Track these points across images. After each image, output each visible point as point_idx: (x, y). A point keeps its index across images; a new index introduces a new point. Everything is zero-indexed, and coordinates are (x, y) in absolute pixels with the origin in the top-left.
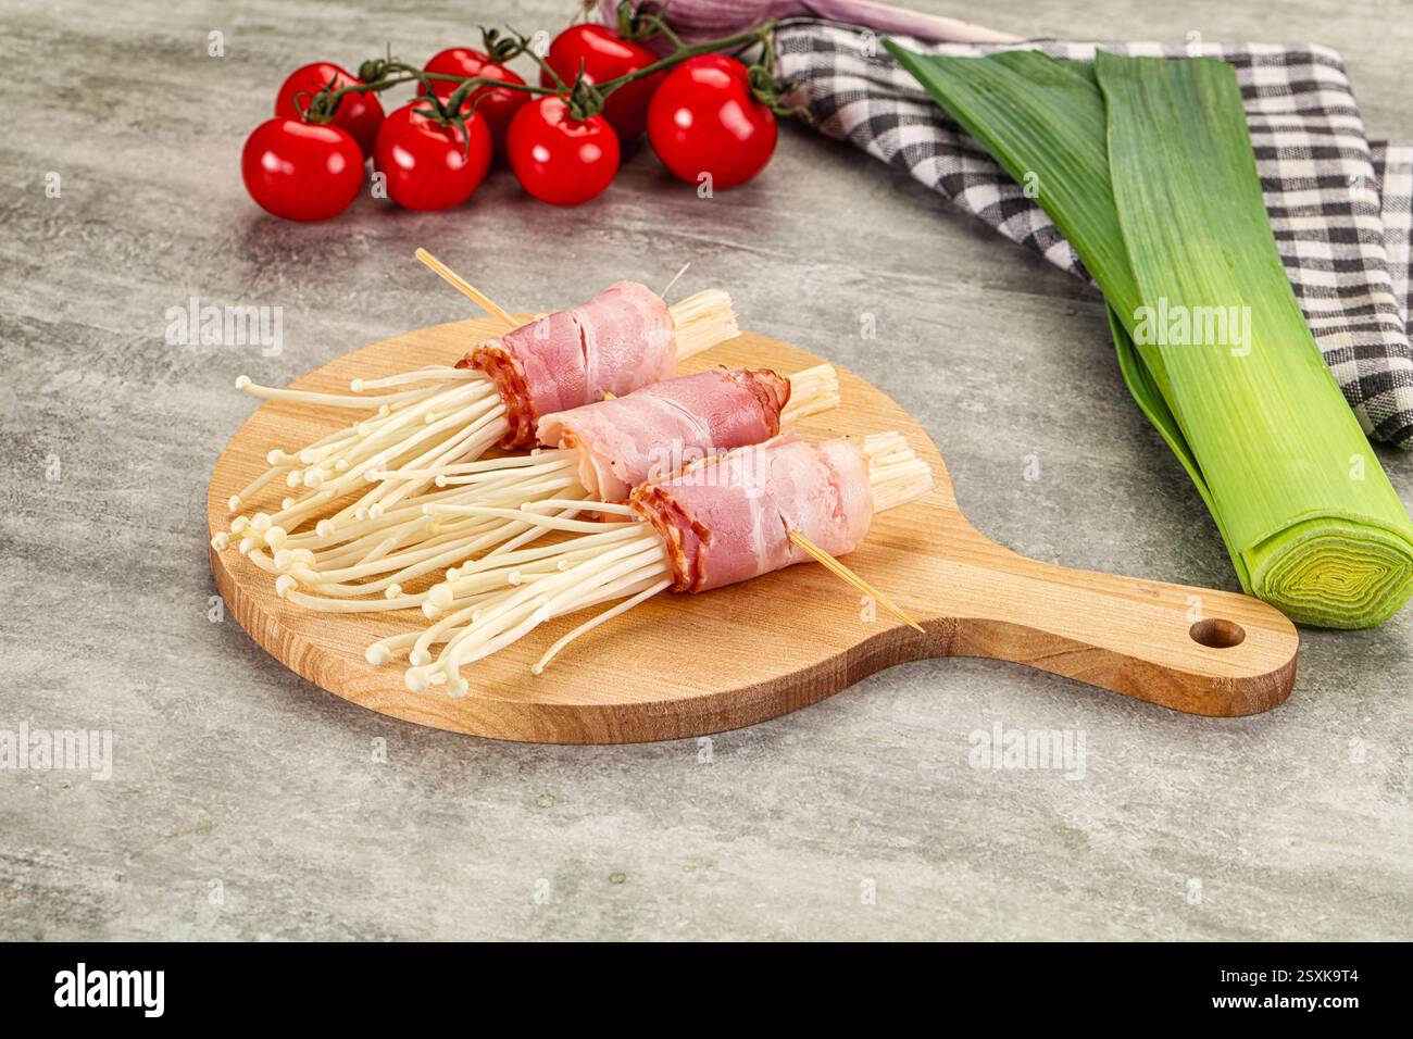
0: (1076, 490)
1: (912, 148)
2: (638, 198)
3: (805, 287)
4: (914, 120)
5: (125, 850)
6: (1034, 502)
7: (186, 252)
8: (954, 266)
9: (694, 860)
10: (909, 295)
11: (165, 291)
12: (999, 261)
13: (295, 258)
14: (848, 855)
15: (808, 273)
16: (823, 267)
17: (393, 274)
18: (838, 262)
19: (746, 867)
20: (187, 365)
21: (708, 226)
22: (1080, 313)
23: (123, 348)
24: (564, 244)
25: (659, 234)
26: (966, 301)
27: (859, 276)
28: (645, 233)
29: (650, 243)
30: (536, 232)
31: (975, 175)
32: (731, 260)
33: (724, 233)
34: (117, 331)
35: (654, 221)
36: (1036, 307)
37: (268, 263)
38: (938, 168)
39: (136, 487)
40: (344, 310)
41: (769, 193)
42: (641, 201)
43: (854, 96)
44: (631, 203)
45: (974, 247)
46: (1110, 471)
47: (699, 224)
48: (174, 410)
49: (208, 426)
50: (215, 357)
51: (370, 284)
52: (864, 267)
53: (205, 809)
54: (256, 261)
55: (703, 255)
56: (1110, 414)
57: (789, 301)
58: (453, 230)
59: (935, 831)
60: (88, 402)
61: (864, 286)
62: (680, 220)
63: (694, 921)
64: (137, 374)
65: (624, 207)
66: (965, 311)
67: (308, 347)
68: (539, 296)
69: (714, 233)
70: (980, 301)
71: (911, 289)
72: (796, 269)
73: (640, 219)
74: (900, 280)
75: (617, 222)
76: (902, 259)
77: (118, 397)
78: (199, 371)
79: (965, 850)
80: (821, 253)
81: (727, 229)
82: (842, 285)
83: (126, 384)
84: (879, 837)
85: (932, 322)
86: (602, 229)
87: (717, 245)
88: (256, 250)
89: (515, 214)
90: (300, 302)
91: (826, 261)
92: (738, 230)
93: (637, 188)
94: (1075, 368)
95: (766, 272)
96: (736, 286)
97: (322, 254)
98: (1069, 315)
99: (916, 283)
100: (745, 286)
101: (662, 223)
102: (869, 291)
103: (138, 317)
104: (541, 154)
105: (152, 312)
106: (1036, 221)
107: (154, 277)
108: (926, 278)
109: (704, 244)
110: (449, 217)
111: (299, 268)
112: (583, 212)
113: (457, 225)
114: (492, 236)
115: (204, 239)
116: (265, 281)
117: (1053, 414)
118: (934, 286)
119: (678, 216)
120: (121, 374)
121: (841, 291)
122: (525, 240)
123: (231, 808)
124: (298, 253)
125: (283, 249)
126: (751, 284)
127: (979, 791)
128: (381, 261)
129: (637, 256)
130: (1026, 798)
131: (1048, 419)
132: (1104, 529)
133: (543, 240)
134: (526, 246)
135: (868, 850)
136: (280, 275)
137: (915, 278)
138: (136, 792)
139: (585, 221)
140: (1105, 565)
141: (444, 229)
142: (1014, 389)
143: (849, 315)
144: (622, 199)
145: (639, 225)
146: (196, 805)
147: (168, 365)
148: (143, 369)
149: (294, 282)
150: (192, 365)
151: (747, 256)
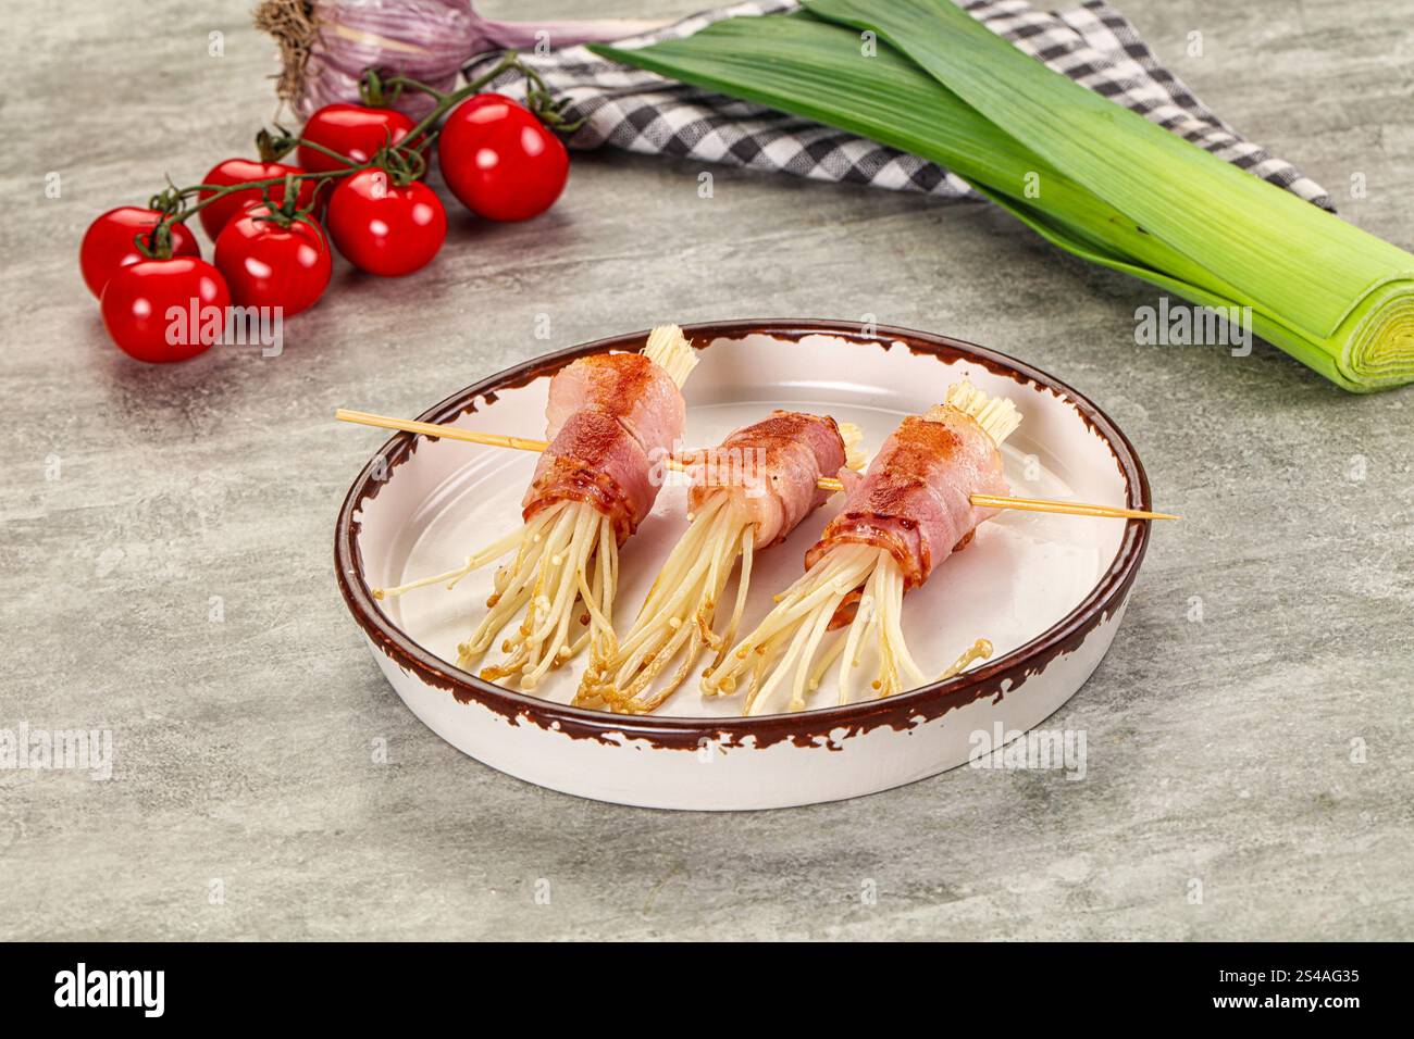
0: (1095, 348)
1: (686, 129)
2: (463, 249)
3: (694, 271)
4: (670, 106)
5: (632, 910)
6: (1072, 370)
7: (99, 421)
8: (799, 217)
9: (1115, 733)
10: (787, 250)
11: (119, 456)
12: (830, 202)
13: (206, 392)
14: (1231, 683)
15: (683, 260)
16: (691, 251)
17: (311, 375)
18: (699, 244)
19: (1162, 723)
20: (212, 508)
21: (552, 251)
22: (944, 218)
23: (134, 514)
24: (440, 304)
25: (514, 271)
26: (839, 239)
27: (731, 249)
28: (504, 273)
29: (517, 280)
30: (404, 303)
31: (763, 134)
32: (605, 271)
33: (573, 252)
34: (113, 503)
35: (498, 262)
36: (901, 225)
37: (186, 402)
38: (725, 139)
39: (282, 622)
40: (303, 417)
41: (572, 210)
42: (467, 251)
43: (596, 103)
44: (461, 255)
45: (798, 197)
46: (1105, 327)
47: (543, 252)
48: (244, 548)
49: (289, 550)
50: (229, 492)
51: (300, 391)
52: (726, 240)
53: (658, 852)
54: (174, 407)
55: (576, 274)
56: (1053, 286)
57: (693, 286)
58: (325, 325)
59: (1278, 640)
60: (154, 570)
61: (742, 255)
62: (522, 254)
63: (1171, 777)
64: (173, 532)
65: (460, 260)
66: (850, 247)
67: (305, 456)
68: (469, 351)
69: (563, 255)
70: (850, 235)
71: (785, 245)
72: (670, 260)
73: (485, 265)
74: (766, 241)
75: (467, 273)
76: (749, 226)
77: (178, 556)
78: (228, 510)
79: (1319, 644)
80: (675, 241)
81: (571, 248)
82: (723, 259)
83: (172, 543)
84: (1236, 661)
85: (830, 264)
86: (460, 282)
87: (578, 263)
88: (161, 397)
89: (367, 295)
90: (253, 424)
91: (689, 246)
92: (582, 246)
93: (454, 242)
94: (988, 261)
95: (645, 270)
96: (634, 289)
97: (226, 381)
98: (935, 223)
99: (783, 239)
100: (642, 287)
101: (508, 261)
102: (750, 257)
103: (118, 485)
104: (379, 228)
105: (127, 477)
106: (852, 154)
107: (93, 449)
108: (785, 233)
109: (566, 266)
110: (309, 316)
111: (218, 399)
112: (427, 274)
113: (322, 320)
114: (369, 320)
115: (102, 404)
116: (200, 420)
117: (1009, 300)
118: (802, 236)
119: (517, 252)
120: (160, 536)
121: (729, 264)
122: (402, 312)
123: (679, 843)
124: (203, 386)
125: (185, 389)
126: (644, 283)
127: (1276, 597)
128: (288, 370)
129: (519, 293)
130: (1318, 589)
131: (1010, 306)
132: (1149, 370)
133: (419, 307)
134: (409, 317)
135: (1244, 673)
136: (208, 409)
137: (776, 235)
138: (582, 862)
139: (437, 281)
140: (1180, 395)
141: (315, 327)
142: (958, 291)
143: (758, 281)
144: (450, 254)
145: (490, 270)
146: (646, 852)
147: (193, 514)
148: (175, 525)
149: (229, 410)
150: (216, 507)
151: (618, 264)
